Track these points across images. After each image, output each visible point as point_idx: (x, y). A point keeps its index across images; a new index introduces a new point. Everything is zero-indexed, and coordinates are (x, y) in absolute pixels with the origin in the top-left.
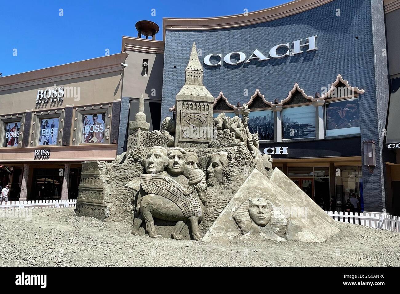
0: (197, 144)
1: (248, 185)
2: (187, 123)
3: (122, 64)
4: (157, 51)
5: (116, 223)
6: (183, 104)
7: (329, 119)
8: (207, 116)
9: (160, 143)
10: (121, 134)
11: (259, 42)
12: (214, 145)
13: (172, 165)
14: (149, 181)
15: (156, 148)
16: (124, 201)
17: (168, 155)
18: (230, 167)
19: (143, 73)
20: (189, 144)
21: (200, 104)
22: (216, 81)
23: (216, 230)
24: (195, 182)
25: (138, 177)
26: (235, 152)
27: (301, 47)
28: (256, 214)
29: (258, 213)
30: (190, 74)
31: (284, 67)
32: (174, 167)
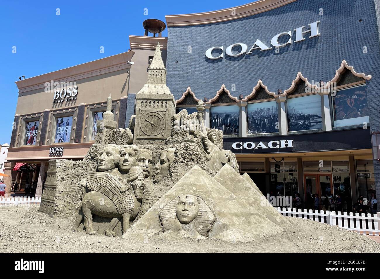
0: (154, 141)
1: (183, 181)
2: (146, 120)
3: (128, 62)
4: (162, 47)
5: (62, 219)
6: (142, 102)
7: (336, 108)
8: (165, 113)
9: (122, 141)
11: (260, 32)
12: (170, 141)
13: (122, 162)
14: (93, 178)
16: (74, 198)
17: (120, 152)
18: (176, 163)
20: (147, 141)
21: (158, 102)
22: (218, 74)
23: (139, 226)
24: (132, 179)
26: (181, 148)
27: (303, 34)
28: (180, 212)
29: (183, 210)
30: (153, 73)
31: (286, 56)
32: (124, 164)
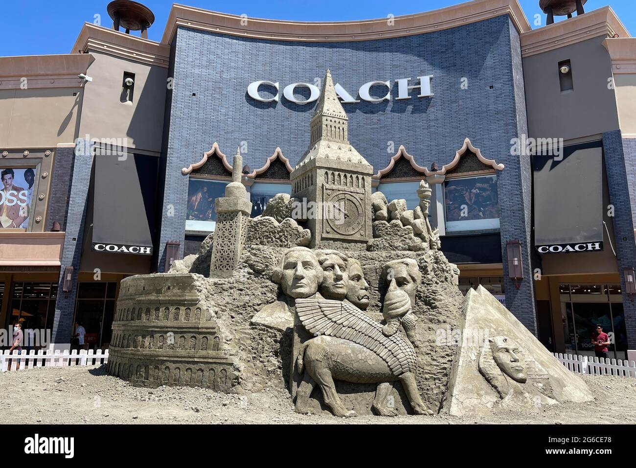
0: (349, 244)
1: (473, 315)
3: (82, 75)
4: (153, 60)
5: (254, 394)
6: (326, 173)
7: (449, 204)
8: (363, 196)
9: (281, 241)
10: (73, 212)
11: (341, 72)
12: (378, 246)
13: (330, 281)
14: (313, 312)
15: (302, 250)
16: (254, 351)
17: (321, 263)
18: (428, 284)
19: (123, 99)
20: (338, 244)
21: (351, 176)
22: (268, 128)
23: (463, 393)
24: (402, 312)
25: (270, 303)
26: (431, 260)
27: (408, 89)
29: (512, 362)
30: (329, 123)
31: (382, 118)
32: (337, 284)
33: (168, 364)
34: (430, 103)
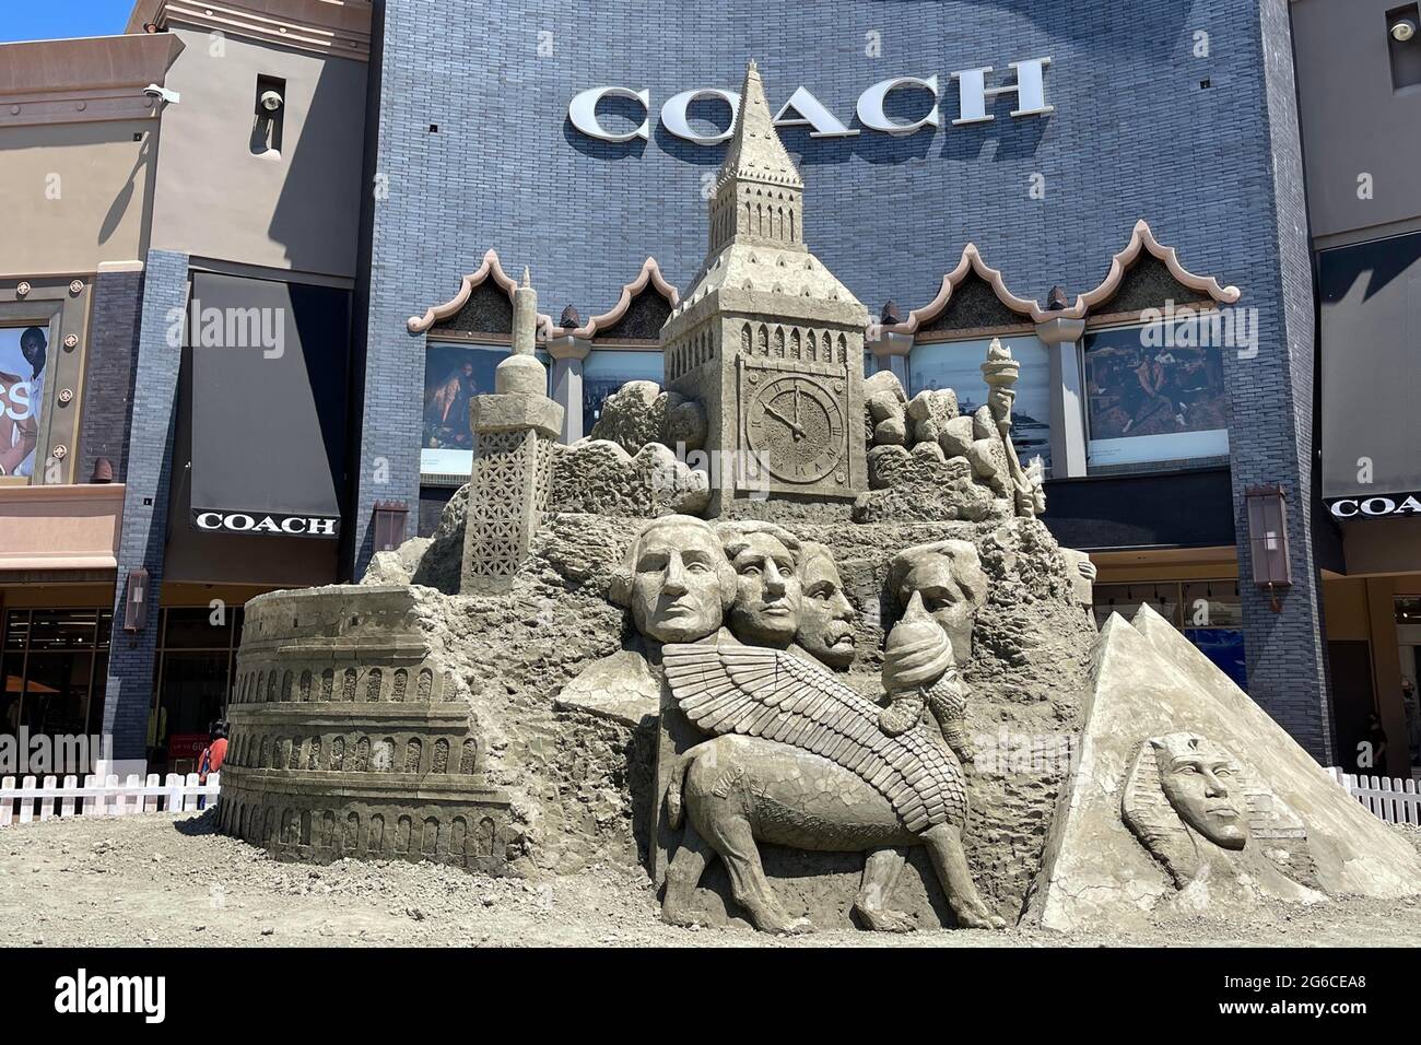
0: (807, 507)
1: (1116, 681)
2: (768, 411)
3: (153, 87)
4: (327, 44)
5: (562, 879)
6: (747, 328)
7: (1097, 394)
8: (841, 383)
9: (636, 501)
10: (142, 434)
11: (809, 56)
12: (880, 508)
13: (755, 600)
14: (707, 676)
15: (681, 524)
16: (564, 774)
17: (731, 555)
18: (1003, 605)
19: (257, 145)
21: (811, 334)
22: (624, 210)
23: (1079, 875)
24: (928, 674)
25: (605, 656)
26: (1013, 543)
27: (986, 97)
28: (1201, 802)
29: (1208, 796)
30: (754, 198)
31: (918, 173)
32: (771, 607)
33: (356, 807)
34: (1042, 131)
